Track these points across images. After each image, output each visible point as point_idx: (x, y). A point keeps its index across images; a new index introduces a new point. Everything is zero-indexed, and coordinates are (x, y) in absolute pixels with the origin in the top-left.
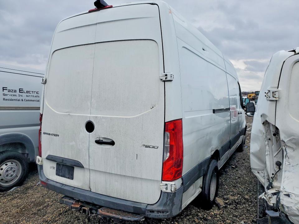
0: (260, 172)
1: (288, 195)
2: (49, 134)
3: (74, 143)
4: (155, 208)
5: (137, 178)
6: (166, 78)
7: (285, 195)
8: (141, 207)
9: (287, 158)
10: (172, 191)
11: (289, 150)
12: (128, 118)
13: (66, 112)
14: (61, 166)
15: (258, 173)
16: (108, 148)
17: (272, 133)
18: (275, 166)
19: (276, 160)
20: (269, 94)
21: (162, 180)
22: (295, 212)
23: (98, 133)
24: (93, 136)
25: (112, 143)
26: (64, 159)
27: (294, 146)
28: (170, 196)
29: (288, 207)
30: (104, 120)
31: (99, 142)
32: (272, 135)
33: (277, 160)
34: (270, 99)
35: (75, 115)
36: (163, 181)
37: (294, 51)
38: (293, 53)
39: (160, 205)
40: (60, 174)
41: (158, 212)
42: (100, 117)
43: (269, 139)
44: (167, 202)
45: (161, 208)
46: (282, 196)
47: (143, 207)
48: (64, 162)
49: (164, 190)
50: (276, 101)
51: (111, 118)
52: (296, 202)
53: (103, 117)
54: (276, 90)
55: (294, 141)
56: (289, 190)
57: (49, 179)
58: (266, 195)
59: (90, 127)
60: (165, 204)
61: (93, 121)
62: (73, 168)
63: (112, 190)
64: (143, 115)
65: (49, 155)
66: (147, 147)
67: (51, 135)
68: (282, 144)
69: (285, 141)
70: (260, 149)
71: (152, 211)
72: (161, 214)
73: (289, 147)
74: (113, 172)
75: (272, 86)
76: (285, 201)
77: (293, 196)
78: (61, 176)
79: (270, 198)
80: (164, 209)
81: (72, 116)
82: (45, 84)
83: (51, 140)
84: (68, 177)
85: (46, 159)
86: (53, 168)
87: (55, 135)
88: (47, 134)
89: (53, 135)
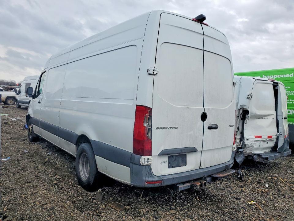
1: (248, 140)
2: (166, 128)
3: (192, 132)
7: (246, 140)
9: (246, 124)
12: (224, 109)
13: (184, 106)
14: (175, 157)
17: (240, 114)
18: (237, 129)
20: (249, 96)
21: (234, 145)
22: (250, 146)
23: (209, 121)
24: (207, 123)
25: (217, 127)
26: (183, 149)
27: (250, 118)
31: (210, 128)
33: (238, 126)
34: (249, 98)
37: (254, 78)
38: (255, 80)
42: (211, 109)
43: (238, 117)
48: (183, 152)
49: (234, 150)
52: (250, 141)
55: (251, 116)
56: (247, 138)
57: (160, 176)
61: (206, 112)
62: (186, 155)
64: (229, 106)
65: (163, 150)
66: (230, 126)
67: (169, 129)
69: (249, 116)
71: (230, 165)
76: (246, 142)
78: (175, 167)
81: (191, 109)
82: (154, 75)
83: (168, 134)
84: (182, 165)
85: (158, 155)
86: (165, 162)
87: (173, 128)
88: (162, 128)
89: (172, 128)
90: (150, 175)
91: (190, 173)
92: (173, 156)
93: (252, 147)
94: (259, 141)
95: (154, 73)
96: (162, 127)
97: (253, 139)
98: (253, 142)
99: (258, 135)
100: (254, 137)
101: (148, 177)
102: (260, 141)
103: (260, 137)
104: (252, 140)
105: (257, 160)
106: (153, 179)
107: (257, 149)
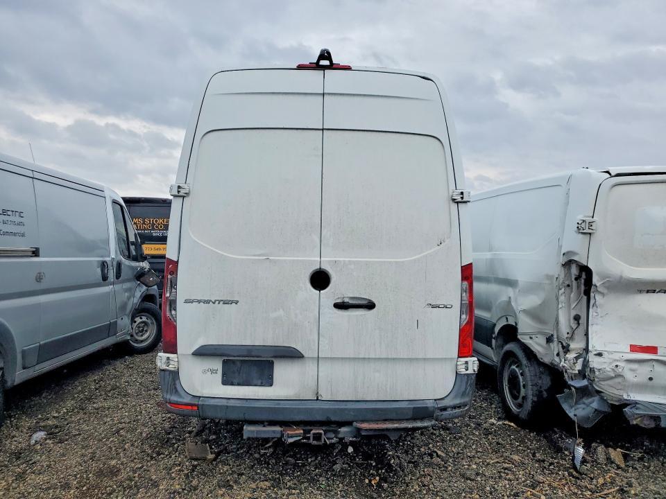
0: (533, 337)
1: (600, 355)
2: (207, 302)
3: (281, 312)
4: (447, 403)
5: (417, 359)
6: (462, 198)
7: (596, 355)
8: (428, 405)
9: (595, 308)
10: (474, 371)
11: (598, 297)
12: (399, 262)
13: (259, 255)
14: (238, 363)
15: (531, 338)
16: (361, 315)
17: (573, 277)
18: (572, 321)
19: (573, 313)
20: (583, 225)
21: (459, 357)
22: (609, 373)
23: (339, 289)
24: (329, 295)
25: (370, 306)
27: (605, 291)
28: (472, 379)
29: (599, 370)
30: (352, 267)
31: (341, 306)
32: (573, 279)
33: (575, 314)
34: (585, 231)
35: (285, 260)
36: (461, 357)
37: (608, 172)
38: (608, 175)
39: (456, 397)
40: (236, 381)
41: (454, 407)
42: (344, 261)
43: (568, 286)
44: (466, 389)
45: (457, 401)
46: (591, 357)
47: (430, 404)
48: (253, 354)
49: (463, 371)
50: (590, 234)
51: (367, 263)
52: (611, 361)
53: (349, 261)
54: (591, 220)
55: (607, 285)
56: (599, 348)
57: (200, 397)
58: (567, 362)
59: (320, 280)
60: (463, 394)
61: (327, 269)
62: (272, 363)
63: (368, 387)
64: (426, 255)
65: (202, 346)
66: (433, 307)
67: (214, 303)
68: (593, 289)
69: (598, 285)
70: (544, 302)
71: (444, 409)
72: (457, 410)
73: (600, 292)
74: (372, 356)
75: (587, 215)
76: (595, 362)
77: (605, 354)
78: (239, 385)
79: (574, 363)
80: (462, 401)
81: (275, 262)
82: (184, 197)
83: (213, 314)
84: (259, 382)
85: (193, 354)
86: (213, 371)
87: (225, 302)
88: (199, 301)
89: (221, 303)
90: (174, 391)
91: (279, 404)
92: (233, 362)
93: (619, 380)
94: (646, 363)
95: (179, 192)
96: (199, 299)
97: (622, 354)
98: (621, 364)
99: (644, 345)
100: (628, 349)
101: (171, 394)
102: (650, 363)
103: (653, 350)
104: (617, 356)
105: (635, 423)
106: (180, 400)
107: (640, 387)
